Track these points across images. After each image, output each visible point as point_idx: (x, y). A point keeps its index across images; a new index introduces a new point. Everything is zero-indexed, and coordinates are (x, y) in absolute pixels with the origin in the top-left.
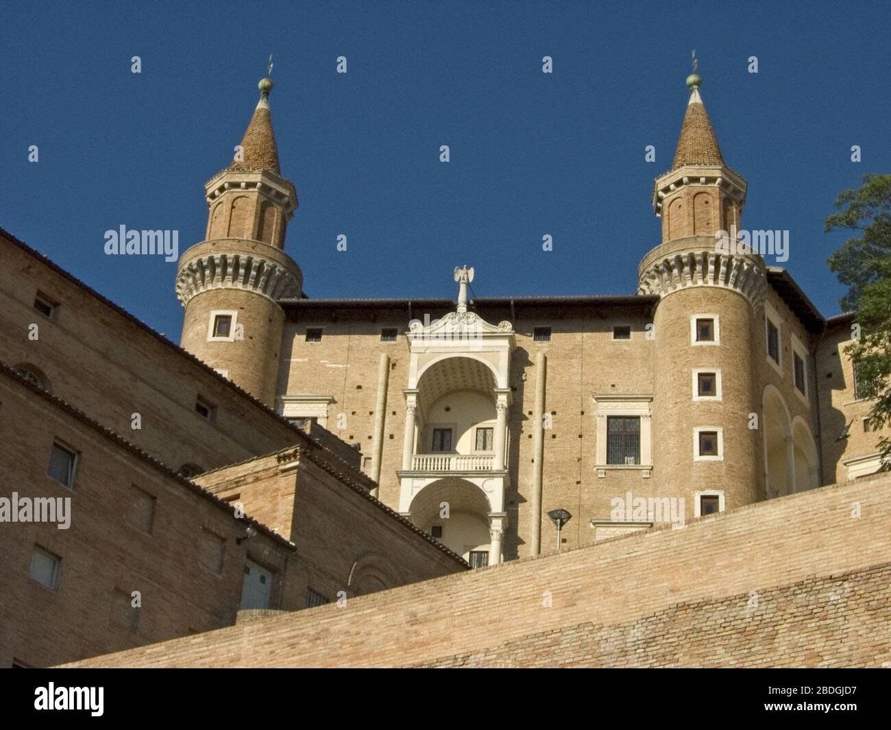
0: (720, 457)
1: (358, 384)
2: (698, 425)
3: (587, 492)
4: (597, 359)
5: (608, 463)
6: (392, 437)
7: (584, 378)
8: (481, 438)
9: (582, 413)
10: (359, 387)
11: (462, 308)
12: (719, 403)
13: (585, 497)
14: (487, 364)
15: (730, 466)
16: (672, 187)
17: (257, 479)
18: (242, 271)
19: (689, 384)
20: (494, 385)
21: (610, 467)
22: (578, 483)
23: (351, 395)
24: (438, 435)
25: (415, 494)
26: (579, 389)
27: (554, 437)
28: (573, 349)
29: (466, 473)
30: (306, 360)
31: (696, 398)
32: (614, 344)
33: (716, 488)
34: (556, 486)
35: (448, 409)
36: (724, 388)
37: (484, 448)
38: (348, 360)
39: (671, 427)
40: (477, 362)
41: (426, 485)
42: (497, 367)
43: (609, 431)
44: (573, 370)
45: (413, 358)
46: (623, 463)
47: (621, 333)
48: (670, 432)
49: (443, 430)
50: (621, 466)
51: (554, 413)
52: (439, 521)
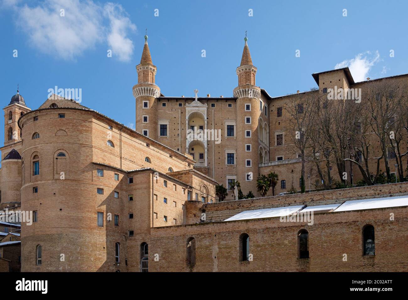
0: (251, 137)
2: (246, 130)
4: (225, 112)
6: (183, 129)
7: (222, 116)
8: (201, 128)
9: (222, 124)
10: (175, 118)
11: (196, 100)
12: (250, 123)
13: (223, 143)
14: (202, 113)
15: (253, 139)
17: (185, 174)
18: (148, 91)
19: (244, 120)
20: (204, 119)
21: (228, 137)
22: (222, 140)
23: (173, 119)
24: (192, 127)
25: (189, 143)
26: (221, 119)
28: (219, 110)
30: (163, 111)
31: (246, 123)
32: (228, 108)
33: (250, 144)
35: (193, 122)
36: (252, 121)
38: (172, 111)
39: (241, 129)
40: (200, 113)
41: (191, 141)
42: (204, 114)
43: (228, 129)
44: (220, 114)
45: (187, 111)
46: (230, 136)
47: (230, 105)
48: (240, 130)
49: (192, 126)
50: (230, 137)
51: (216, 124)
52: (193, 147)
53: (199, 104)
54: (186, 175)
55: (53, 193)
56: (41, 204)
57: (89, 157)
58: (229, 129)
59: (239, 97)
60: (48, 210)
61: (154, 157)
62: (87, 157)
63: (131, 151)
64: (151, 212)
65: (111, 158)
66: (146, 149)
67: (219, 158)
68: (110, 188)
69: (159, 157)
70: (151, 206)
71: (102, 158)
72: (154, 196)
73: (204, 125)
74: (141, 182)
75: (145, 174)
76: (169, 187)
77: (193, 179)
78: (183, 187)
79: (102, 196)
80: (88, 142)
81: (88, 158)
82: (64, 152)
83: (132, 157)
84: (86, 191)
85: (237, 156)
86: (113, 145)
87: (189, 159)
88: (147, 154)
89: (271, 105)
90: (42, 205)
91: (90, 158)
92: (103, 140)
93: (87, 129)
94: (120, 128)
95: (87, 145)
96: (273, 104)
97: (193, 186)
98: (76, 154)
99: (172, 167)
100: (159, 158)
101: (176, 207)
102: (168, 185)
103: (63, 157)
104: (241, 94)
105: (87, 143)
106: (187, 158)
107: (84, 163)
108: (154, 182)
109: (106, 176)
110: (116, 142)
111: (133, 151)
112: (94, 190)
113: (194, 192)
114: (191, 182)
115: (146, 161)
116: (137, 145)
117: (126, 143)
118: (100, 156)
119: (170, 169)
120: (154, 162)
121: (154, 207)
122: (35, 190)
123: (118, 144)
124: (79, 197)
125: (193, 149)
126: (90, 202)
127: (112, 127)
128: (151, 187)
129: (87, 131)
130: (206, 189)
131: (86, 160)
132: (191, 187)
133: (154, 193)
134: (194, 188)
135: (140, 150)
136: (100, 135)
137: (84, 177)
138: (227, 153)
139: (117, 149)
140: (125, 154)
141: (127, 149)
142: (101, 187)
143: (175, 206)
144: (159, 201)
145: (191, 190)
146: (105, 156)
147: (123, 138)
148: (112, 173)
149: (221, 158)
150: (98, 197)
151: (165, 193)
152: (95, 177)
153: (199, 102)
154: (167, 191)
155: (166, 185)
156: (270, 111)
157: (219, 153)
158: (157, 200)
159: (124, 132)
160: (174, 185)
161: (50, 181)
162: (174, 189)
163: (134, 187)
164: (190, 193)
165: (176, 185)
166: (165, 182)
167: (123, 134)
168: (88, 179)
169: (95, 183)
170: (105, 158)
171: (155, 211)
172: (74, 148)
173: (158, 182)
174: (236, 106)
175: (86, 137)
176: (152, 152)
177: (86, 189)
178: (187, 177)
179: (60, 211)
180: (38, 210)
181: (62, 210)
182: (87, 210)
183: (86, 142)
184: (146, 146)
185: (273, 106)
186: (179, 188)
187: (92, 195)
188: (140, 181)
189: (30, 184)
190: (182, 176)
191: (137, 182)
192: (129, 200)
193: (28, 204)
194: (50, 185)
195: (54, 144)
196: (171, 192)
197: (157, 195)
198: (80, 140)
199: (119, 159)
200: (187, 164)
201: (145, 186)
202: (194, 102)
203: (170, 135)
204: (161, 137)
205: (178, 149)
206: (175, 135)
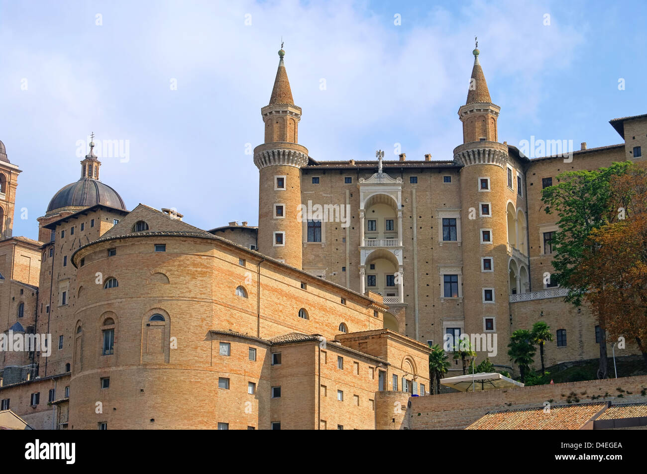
0: (491, 242)
2: (482, 228)
3: (436, 253)
4: (438, 192)
5: (444, 240)
6: (354, 228)
7: (432, 201)
8: (388, 224)
9: (432, 217)
11: (380, 171)
12: (490, 218)
13: (435, 255)
14: (393, 198)
15: (495, 246)
16: (468, 112)
17: (373, 339)
18: (286, 157)
19: (478, 209)
20: (397, 208)
21: (445, 242)
22: (432, 248)
24: (370, 222)
25: (367, 257)
26: (429, 205)
27: (421, 228)
28: (427, 187)
29: (388, 248)
30: (313, 192)
31: (481, 215)
32: (444, 184)
33: (489, 256)
34: (423, 250)
35: (373, 211)
36: (492, 211)
37: (390, 229)
38: (331, 193)
39: (471, 227)
40: (388, 196)
41: (371, 252)
42: (397, 198)
43: (444, 226)
44: (427, 197)
45: (362, 194)
46: (450, 240)
47: (447, 179)
48: (470, 229)
49: (372, 221)
50: (450, 242)
51: (420, 217)
52: (373, 262)
53: (386, 179)
54: (375, 340)
55: (139, 388)
56: (115, 409)
57: (205, 320)
58: (447, 226)
59: (465, 164)
60: (129, 420)
61: (314, 307)
62: (202, 321)
63: (276, 300)
64: (316, 420)
65: (242, 318)
66: (301, 293)
67: (428, 285)
68: (241, 376)
69: (322, 306)
70: (317, 409)
71: (228, 321)
72: (321, 388)
73: (397, 218)
74: (296, 363)
75: (304, 347)
76: (347, 369)
77: (388, 347)
78: (371, 366)
79: (227, 393)
80: (204, 294)
81: (205, 323)
82: (161, 313)
83: (276, 311)
84: (199, 385)
85: (463, 280)
86: (245, 294)
87: (376, 304)
88: (302, 303)
89: (530, 174)
90: (116, 412)
91: (208, 323)
92: (229, 287)
93: (204, 270)
94: (258, 261)
95: (203, 299)
96: (534, 171)
97: (389, 361)
98: (184, 316)
99: (346, 323)
100: (323, 308)
101: (358, 405)
102: (345, 366)
103: (161, 323)
104: (470, 159)
105: (203, 296)
106: (371, 302)
107: (197, 332)
108: (321, 362)
109: (235, 354)
110: (251, 289)
111: (278, 301)
112: (213, 382)
113: (390, 372)
114: (384, 353)
115: (300, 316)
116: (285, 288)
117: (266, 287)
118: (225, 318)
119: (343, 326)
120: (315, 316)
121: (321, 411)
122: (106, 382)
123: (255, 290)
124: (186, 396)
125: (373, 267)
126: (206, 404)
127: (244, 260)
128: (317, 373)
129: (203, 274)
130: (413, 366)
131: (201, 327)
132: (386, 365)
133: (321, 383)
134: (390, 365)
135: (289, 296)
136: (225, 279)
137: (196, 358)
138: (443, 274)
139: (252, 300)
140: (266, 307)
141: (269, 299)
142: (226, 376)
143: (356, 403)
144: (330, 398)
145: (386, 370)
146: (232, 316)
147: (263, 280)
148: (244, 347)
149: (430, 284)
150: (219, 394)
151: (340, 381)
152: (215, 357)
153: (385, 174)
154: (343, 377)
155: (341, 367)
156: (528, 184)
157: (427, 274)
158: (326, 396)
159: (265, 267)
160: (355, 362)
161: (135, 367)
162: (355, 372)
163: (284, 372)
164: (383, 375)
165: (358, 363)
166: (340, 359)
167: (263, 271)
168: (202, 362)
169: (214, 368)
170: (232, 320)
171: (322, 418)
172: (180, 306)
173: (328, 361)
174: (459, 180)
175: (203, 285)
176: (311, 297)
177: (199, 380)
178: (376, 343)
179: (152, 423)
180: (109, 420)
181: (155, 421)
182: (200, 419)
183: (201, 294)
184: (300, 288)
185: (534, 174)
186: (364, 365)
187: (210, 392)
188: (295, 361)
189: (95, 371)
190: (366, 341)
191: (290, 363)
192: (273, 395)
193: (89, 409)
194: (134, 375)
195: (144, 299)
196: (349, 379)
197: (325, 387)
198: (190, 291)
199: (255, 318)
200: (372, 312)
201: (304, 369)
202: (375, 174)
203: (326, 239)
204: (309, 245)
205: (344, 269)
206: (337, 240)
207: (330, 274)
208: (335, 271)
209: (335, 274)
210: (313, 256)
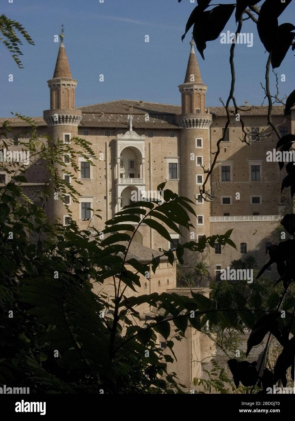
0: (203, 183)
1: (100, 151)
2: (197, 174)
6: (111, 169)
11: (131, 129)
14: (139, 149)
19: (195, 160)
20: (141, 156)
23: (98, 155)
25: (122, 190)
29: (136, 185)
31: (197, 165)
38: (97, 143)
40: (136, 148)
41: (125, 188)
42: (142, 150)
45: (118, 146)
53: (135, 136)
153: (134, 132)
202: (128, 132)
203: (94, 177)
204: (82, 180)
205: (106, 198)
206: (100, 177)
207: (96, 201)
208: (99, 199)
209: (99, 201)
210: (85, 189)
